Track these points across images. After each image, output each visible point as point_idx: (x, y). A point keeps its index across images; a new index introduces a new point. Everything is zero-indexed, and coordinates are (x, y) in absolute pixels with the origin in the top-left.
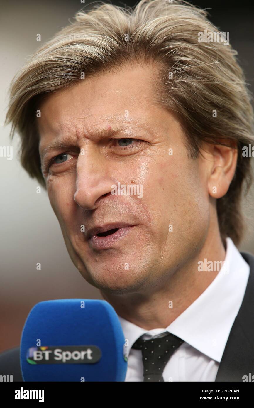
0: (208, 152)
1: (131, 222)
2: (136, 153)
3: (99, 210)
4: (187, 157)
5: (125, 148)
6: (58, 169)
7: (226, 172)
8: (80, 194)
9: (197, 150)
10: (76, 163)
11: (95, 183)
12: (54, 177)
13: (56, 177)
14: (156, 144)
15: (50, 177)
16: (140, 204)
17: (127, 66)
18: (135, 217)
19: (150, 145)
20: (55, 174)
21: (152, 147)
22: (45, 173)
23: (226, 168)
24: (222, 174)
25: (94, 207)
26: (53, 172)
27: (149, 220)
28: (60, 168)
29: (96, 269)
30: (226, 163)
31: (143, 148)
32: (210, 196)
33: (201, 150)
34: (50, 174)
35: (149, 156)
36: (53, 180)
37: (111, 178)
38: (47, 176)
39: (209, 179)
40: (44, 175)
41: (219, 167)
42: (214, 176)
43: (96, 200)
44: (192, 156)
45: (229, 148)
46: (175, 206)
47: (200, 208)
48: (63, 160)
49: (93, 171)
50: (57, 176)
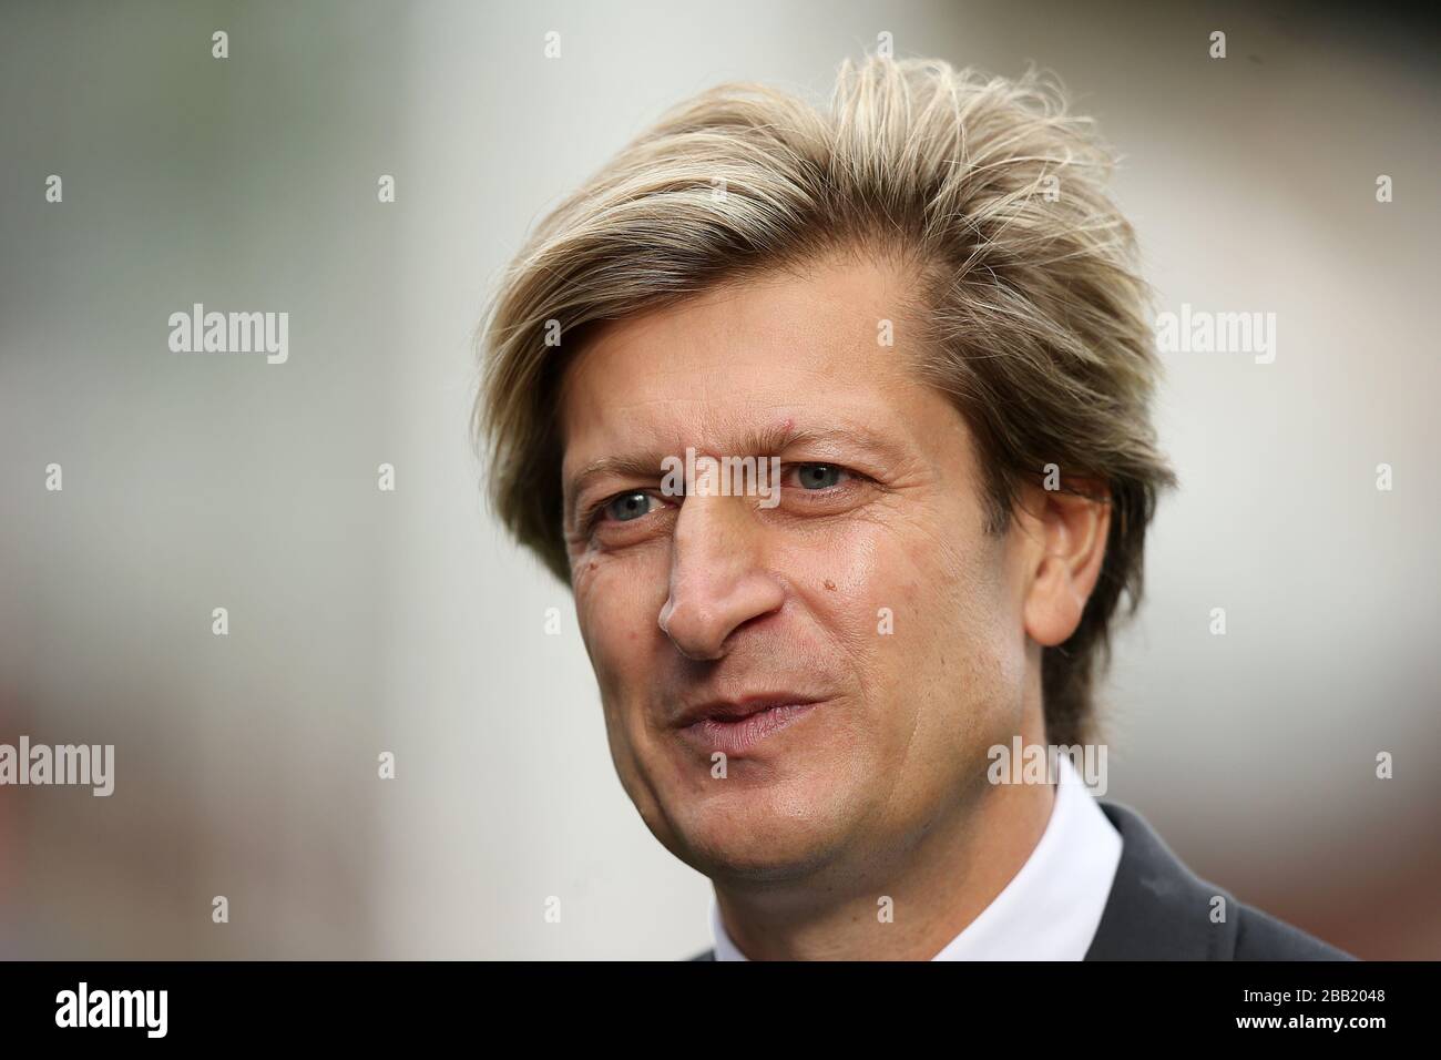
0: (1032, 512)
1: (810, 691)
2: (841, 513)
3: (731, 657)
4: (982, 531)
5: (813, 497)
6: (619, 535)
7: (1076, 572)
8: (684, 616)
9: (1007, 506)
10: (674, 522)
11: (726, 588)
12: (605, 558)
13: (612, 557)
14: (903, 491)
15: (591, 557)
16: (840, 641)
17: (833, 259)
18: (826, 678)
19: (884, 492)
20: (609, 550)
21: (888, 498)
22: (575, 542)
23: (1075, 560)
24: (1066, 574)
25: (720, 654)
26: (604, 544)
27: (864, 685)
28: (625, 535)
29: (694, 812)
30: (1074, 547)
31: (865, 501)
32: (1028, 636)
33: (1017, 508)
34: (595, 549)
35: (880, 522)
36: (597, 567)
37: (766, 572)
38: (582, 551)
39: (1028, 591)
40: (570, 548)
41: (1057, 556)
42: (1043, 585)
43: (725, 634)
44: (993, 529)
45: (1085, 501)
46: (943, 662)
47: (1004, 674)
48: (635, 511)
49: (719, 553)
50: (613, 554)
